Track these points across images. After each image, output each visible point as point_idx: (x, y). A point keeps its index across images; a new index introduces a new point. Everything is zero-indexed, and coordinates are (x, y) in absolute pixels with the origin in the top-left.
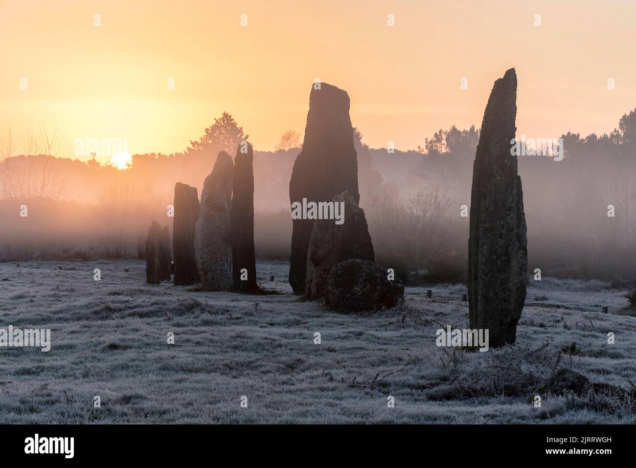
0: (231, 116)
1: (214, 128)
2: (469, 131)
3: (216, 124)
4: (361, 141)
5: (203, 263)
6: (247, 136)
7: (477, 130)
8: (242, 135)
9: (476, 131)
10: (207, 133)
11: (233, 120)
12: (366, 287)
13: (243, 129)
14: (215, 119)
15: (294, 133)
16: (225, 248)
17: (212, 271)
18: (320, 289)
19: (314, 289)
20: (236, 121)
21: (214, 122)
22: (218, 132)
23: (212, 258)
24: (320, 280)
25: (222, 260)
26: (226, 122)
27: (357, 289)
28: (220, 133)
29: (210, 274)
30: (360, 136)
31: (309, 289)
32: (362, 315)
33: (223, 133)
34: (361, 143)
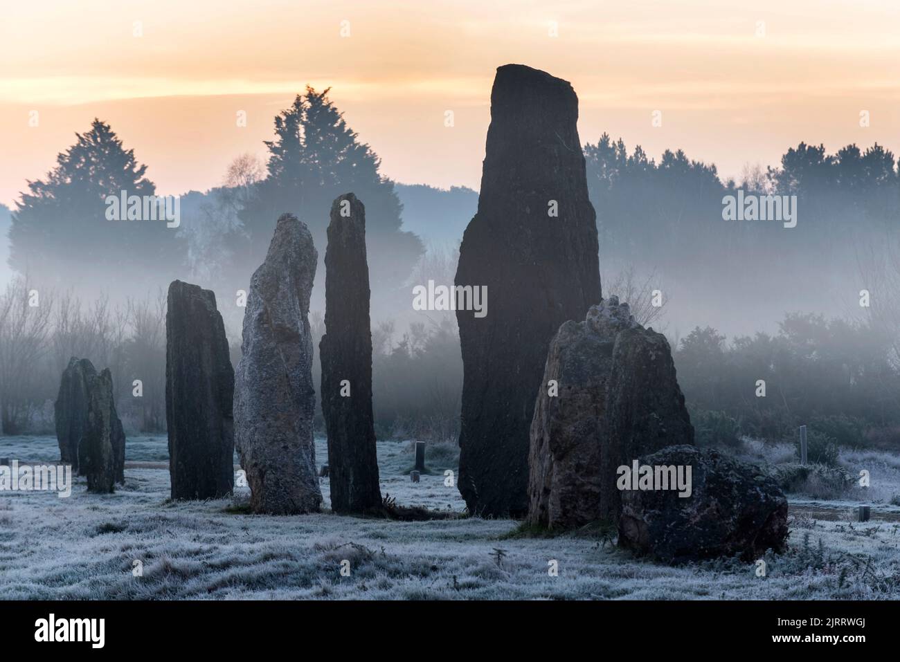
0: (109, 127)
1: (76, 152)
2: (596, 145)
3: (78, 145)
4: (378, 172)
5: (254, 451)
6: (143, 168)
7: (614, 144)
8: (133, 165)
9: (611, 145)
10: (61, 163)
11: (113, 134)
12: (708, 506)
13: (135, 154)
14: (78, 135)
15: (254, 160)
16: (301, 419)
17: (276, 469)
18: (568, 507)
19: (554, 508)
20: (119, 137)
21: (75, 141)
22: (83, 160)
23: (274, 441)
24: (570, 488)
25: (295, 445)
26: (99, 140)
27: (689, 510)
28: (88, 163)
29: (272, 476)
30: (376, 162)
31: (543, 507)
32: (711, 567)
33: (93, 163)
34: (379, 175)
